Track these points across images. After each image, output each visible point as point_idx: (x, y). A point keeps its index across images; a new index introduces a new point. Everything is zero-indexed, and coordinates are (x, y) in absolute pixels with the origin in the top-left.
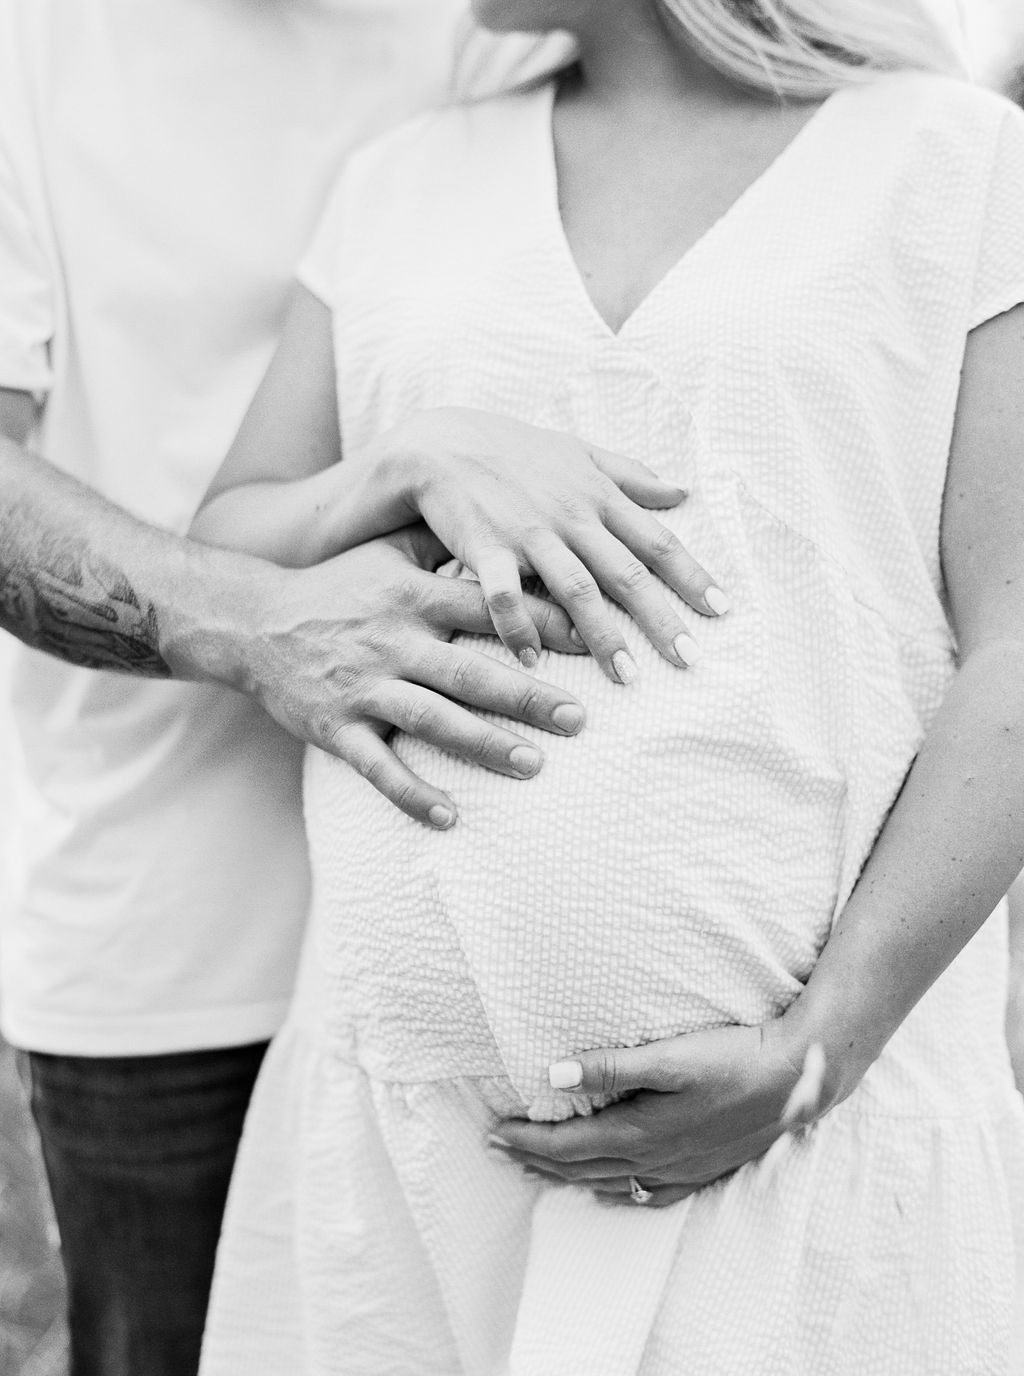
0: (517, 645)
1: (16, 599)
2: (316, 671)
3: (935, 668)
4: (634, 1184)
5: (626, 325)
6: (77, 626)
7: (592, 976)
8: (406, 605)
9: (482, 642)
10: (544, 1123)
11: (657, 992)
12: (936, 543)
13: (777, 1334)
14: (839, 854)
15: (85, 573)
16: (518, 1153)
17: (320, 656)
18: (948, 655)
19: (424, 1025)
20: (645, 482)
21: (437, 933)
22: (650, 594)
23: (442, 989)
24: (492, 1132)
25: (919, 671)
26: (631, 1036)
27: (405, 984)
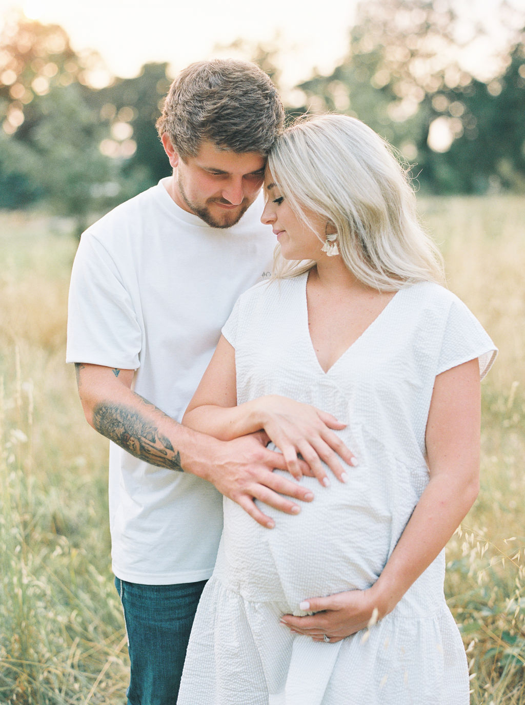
0: (296, 476)
1: (133, 445)
2: (231, 478)
3: (422, 478)
4: (325, 636)
5: (329, 371)
6: (153, 455)
7: (313, 575)
8: (260, 461)
9: (283, 472)
10: (298, 617)
11: (333, 580)
12: (424, 440)
13: (368, 683)
14: (390, 538)
15: (156, 439)
16: (289, 625)
17: (232, 473)
18: (426, 474)
19: (262, 586)
20: (333, 422)
21: (268, 559)
22: (336, 460)
23: (269, 576)
24: (281, 618)
25: (417, 479)
26: (325, 592)
27: (257, 574)
